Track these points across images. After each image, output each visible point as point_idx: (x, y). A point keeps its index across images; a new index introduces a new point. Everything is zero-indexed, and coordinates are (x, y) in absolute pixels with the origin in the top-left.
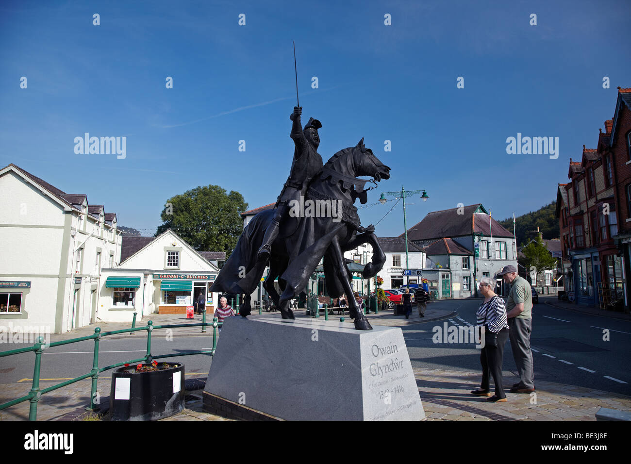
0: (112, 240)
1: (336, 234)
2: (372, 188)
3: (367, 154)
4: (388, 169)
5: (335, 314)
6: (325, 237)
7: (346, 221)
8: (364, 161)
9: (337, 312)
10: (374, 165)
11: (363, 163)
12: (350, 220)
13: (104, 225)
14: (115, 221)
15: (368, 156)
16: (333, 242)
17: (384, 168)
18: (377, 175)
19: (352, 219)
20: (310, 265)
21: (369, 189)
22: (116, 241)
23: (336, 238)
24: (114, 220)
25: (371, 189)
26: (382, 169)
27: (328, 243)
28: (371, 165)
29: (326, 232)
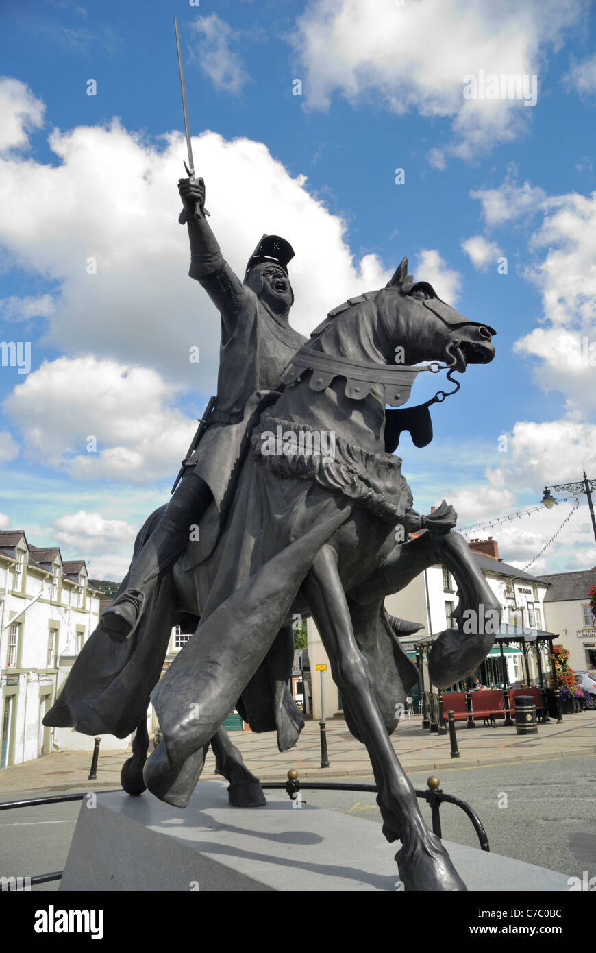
0: (81, 606)
1: (326, 541)
2: (445, 395)
3: (418, 297)
4: (487, 332)
5: (479, 727)
6: (286, 553)
7: (354, 496)
8: (407, 315)
9: (481, 722)
10: (440, 324)
11: (407, 324)
12: (371, 492)
13: (62, 580)
14: (84, 574)
15: (420, 303)
16: (317, 569)
17: (473, 328)
18: (453, 350)
19: (377, 490)
20: (236, 649)
21: (435, 400)
22: (87, 608)
23: (328, 555)
24: (82, 572)
25: (440, 397)
26: (466, 332)
27: (297, 575)
28: (432, 326)
29: (293, 538)
